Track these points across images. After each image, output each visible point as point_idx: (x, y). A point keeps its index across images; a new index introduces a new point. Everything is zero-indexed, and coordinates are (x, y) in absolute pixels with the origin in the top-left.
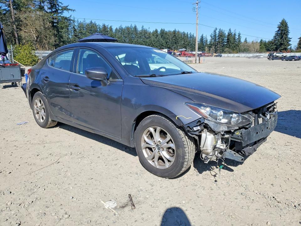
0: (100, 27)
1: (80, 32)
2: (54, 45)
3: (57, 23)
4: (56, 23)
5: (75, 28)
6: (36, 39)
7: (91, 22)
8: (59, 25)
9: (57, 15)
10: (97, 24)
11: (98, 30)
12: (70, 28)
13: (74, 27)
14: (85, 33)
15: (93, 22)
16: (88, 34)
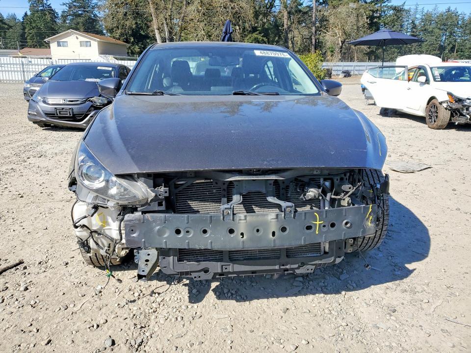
0: (463, 18)
1: (423, 29)
2: (367, 54)
3: (379, 18)
4: (376, 17)
5: (414, 24)
6: (341, 45)
7: (449, 10)
8: (380, 21)
9: (381, 5)
10: (459, 13)
11: (460, 22)
12: (406, 23)
13: (413, 22)
14: (432, 31)
15: (452, 9)
16: (438, 30)
